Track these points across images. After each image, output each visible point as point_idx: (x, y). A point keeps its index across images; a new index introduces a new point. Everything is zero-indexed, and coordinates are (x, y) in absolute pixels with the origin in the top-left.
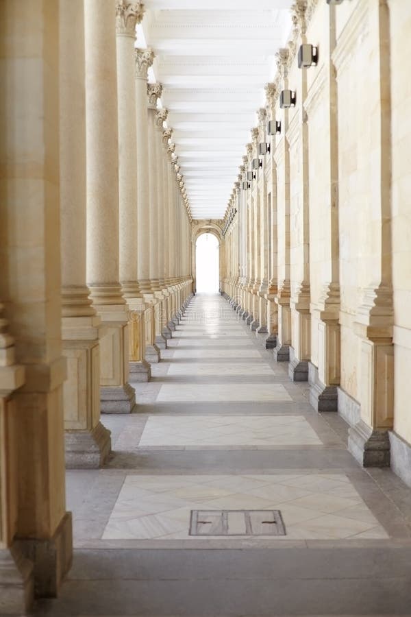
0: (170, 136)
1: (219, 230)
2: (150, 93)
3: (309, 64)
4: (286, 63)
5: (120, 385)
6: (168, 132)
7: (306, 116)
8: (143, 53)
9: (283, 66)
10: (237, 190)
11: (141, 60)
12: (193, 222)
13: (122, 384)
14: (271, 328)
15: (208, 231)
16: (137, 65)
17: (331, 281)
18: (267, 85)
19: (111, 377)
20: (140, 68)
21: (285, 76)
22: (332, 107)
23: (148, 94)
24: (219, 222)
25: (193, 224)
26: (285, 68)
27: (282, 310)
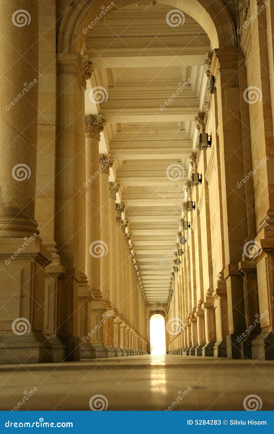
0: (130, 238)
1: (164, 310)
2: (118, 209)
3: (197, 183)
4: (190, 189)
5: (100, 343)
6: (128, 235)
7: (199, 212)
8: (113, 185)
9: (189, 190)
10: (173, 278)
11: (112, 188)
12: (147, 304)
13: (101, 343)
14: (189, 343)
15: (158, 312)
16: (110, 191)
17: (209, 288)
18: (183, 204)
19: (96, 339)
20: (112, 193)
21: (191, 196)
22: (206, 200)
23: (116, 209)
24: (164, 305)
25: (147, 306)
26: (190, 191)
27: (193, 324)
